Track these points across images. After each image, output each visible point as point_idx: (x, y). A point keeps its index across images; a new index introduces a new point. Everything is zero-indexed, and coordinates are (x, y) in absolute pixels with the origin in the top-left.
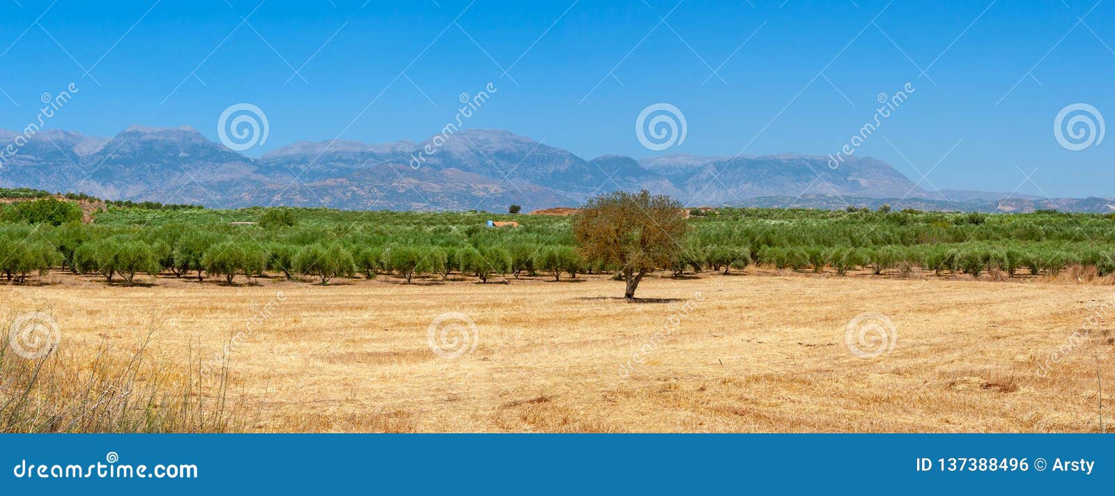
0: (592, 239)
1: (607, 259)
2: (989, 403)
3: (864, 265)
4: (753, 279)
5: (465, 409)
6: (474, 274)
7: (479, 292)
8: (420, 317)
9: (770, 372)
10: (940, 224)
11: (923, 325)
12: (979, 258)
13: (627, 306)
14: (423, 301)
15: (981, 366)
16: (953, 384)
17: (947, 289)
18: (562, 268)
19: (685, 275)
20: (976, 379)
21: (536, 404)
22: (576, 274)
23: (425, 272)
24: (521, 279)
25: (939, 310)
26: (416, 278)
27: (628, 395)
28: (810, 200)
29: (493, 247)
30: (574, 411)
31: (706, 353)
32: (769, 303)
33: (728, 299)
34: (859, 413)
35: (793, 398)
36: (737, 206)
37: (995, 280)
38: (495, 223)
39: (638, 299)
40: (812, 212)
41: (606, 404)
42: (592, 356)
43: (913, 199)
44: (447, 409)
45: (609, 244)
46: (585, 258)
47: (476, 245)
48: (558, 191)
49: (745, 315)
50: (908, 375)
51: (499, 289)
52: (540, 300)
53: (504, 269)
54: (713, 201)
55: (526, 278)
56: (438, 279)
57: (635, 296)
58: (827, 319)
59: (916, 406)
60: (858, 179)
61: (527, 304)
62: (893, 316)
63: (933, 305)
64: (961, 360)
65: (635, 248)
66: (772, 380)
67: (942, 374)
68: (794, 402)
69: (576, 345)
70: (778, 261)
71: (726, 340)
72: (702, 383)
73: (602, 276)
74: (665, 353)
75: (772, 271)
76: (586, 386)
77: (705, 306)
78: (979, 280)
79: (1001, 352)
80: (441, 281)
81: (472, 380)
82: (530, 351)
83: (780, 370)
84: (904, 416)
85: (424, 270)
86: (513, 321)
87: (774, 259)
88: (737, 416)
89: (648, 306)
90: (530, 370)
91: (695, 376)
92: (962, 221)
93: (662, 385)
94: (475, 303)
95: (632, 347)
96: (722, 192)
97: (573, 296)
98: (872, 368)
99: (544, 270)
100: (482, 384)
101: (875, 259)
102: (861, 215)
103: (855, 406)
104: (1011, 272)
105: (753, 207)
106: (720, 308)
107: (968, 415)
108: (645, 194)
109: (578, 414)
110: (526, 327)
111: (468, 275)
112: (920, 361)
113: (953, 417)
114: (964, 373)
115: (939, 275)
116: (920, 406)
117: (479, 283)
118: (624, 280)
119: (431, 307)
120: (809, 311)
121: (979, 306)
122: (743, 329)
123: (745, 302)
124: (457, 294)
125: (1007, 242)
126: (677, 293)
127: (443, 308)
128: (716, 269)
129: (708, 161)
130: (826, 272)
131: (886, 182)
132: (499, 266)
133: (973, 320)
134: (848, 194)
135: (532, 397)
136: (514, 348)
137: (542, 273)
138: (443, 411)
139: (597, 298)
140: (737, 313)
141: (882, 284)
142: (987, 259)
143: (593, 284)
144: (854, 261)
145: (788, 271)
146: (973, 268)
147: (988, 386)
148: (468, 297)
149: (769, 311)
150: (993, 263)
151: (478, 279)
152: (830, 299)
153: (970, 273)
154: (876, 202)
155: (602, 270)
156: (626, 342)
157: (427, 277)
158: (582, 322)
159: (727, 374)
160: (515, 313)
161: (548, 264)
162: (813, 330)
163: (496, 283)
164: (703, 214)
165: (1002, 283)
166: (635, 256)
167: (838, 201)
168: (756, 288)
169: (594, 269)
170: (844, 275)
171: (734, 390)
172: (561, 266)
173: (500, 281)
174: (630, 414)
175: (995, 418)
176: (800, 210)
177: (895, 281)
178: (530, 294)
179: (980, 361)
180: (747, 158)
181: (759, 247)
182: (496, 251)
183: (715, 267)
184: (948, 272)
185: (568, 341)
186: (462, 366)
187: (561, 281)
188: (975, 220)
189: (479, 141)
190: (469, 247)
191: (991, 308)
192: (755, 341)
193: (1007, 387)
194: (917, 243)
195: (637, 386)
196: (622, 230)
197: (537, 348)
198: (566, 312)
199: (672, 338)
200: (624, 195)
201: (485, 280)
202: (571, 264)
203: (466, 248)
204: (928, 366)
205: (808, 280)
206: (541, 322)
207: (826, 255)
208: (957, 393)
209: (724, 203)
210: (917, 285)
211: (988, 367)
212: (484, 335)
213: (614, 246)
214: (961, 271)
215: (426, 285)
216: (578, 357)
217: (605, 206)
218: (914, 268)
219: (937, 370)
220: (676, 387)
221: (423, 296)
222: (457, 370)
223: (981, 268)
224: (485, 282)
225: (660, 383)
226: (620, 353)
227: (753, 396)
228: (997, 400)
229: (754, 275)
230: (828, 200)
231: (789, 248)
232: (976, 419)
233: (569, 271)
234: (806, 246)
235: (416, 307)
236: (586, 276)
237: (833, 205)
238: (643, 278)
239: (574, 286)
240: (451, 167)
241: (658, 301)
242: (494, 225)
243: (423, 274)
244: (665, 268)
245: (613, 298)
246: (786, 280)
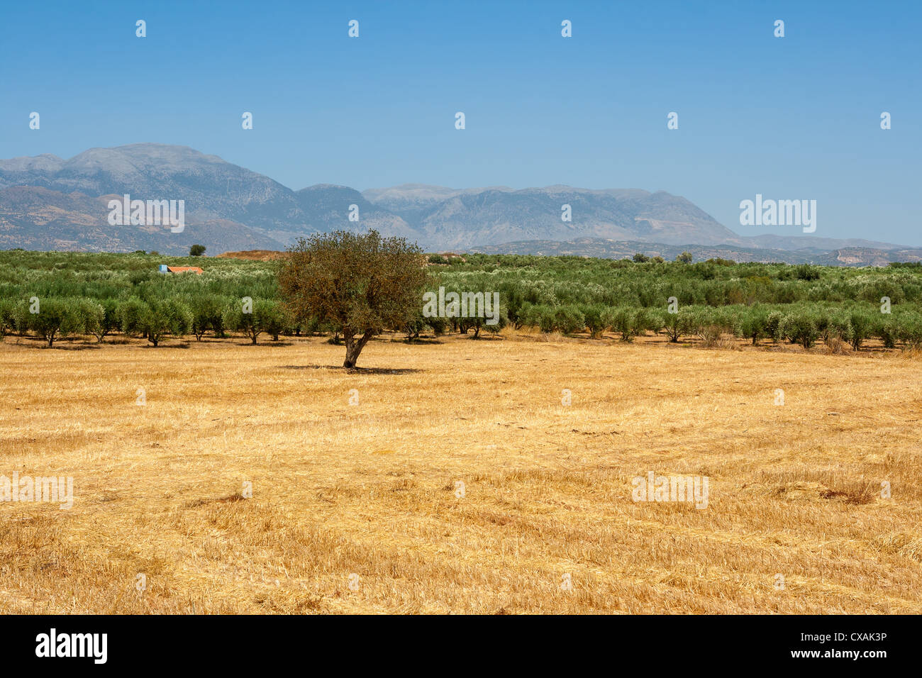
0: (303, 290)
1: (321, 318)
2: (834, 518)
3: (657, 330)
4: (510, 345)
5: (127, 511)
6: (141, 335)
7: (148, 358)
8: (66, 391)
9: (536, 467)
10: (758, 279)
11: (738, 411)
12: (813, 325)
13: (347, 378)
14: (71, 371)
15: (819, 467)
16: (783, 490)
17: (769, 363)
18: (261, 328)
19: (422, 339)
20: (815, 485)
21: (229, 503)
22: (279, 336)
23: (73, 332)
24: (205, 341)
25: (759, 390)
26: (61, 340)
27: (351, 493)
28: (584, 246)
29: (167, 301)
30: (279, 514)
31: (452, 440)
32: (533, 376)
33: (479, 370)
34: (657, 525)
35: (568, 503)
36: (490, 252)
37: (834, 352)
38: (169, 268)
39: (362, 369)
40: (587, 261)
41: (322, 504)
42: (302, 441)
43: (721, 246)
44: (103, 512)
45: (325, 298)
46: (294, 316)
47: (143, 297)
48: (256, 229)
49: (502, 392)
50: (720, 476)
51: (175, 355)
52: (231, 369)
53: (183, 329)
54: (457, 246)
55: (213, 340)
56: (92, 341)
57: (357, 365)
58: (609, 400)
59: (734, 519)
60: (649, 220)
61: (214, 373)
62: (696, 398)
63: (750, 384)
64: (792, 458)
65: (360, 303)
66: (541, 478)
67: (766, 477)
68: (569, 508)
69: (280, 427)
70: (544, 322)
71: (477, 425)
72: (447, 480)
73: (313, 338)
74: (398, 439)
75: (536, 335)
76: (295, 481)
77: (449, 380)
78: (812, 353)
79: (846, 450)
80: (96, 344)
81: (137, 473)
82: (219, 435)
83: (549, 465)
84: (717, 532)
85: (72, 329)
86: (196, 396)
87: (539, 320)
88: (495, 525)
89: (375, 379)
90: (219, 458)
91: (438, 471)
92: (788, 275)
93: (395, 482)
94: (142, 373)
95: (355, 431)
96: (470, 234)
97: (276, 364)
98: (671, 465)
99: (237, 331)
100: (151, 478)
101: (672, 322)
102: (653, 265)
103: (650, 516)
104: (857, 343)
105: (513, 254)
106: (469, 382)
107: (805, 533)
108: (374, 236)
109: (285, 518)
110: (213, 403)
111: (134, 337)
112: (736, 457)
113: (785, 535)
114: (796, 477)
115: (757, 345)
116: (738, 519)
117: (148, 347)
118: (342, 344)
119: (83, 378)
120: (585, 389)
121: (813, 387)
122: (499, 410)
123: (500, 374)
124: (118, 361)
125: (850, 304)
126: (413, 361)
127: (97, 379)
128: (462, 332)
129: (453, 194)
130: (606, 337)
131: (686, 224)
132: (176, 325)
133: (807, 403)
134: (634, 238)
135: (224, 495)
136: (197, 430)
137: (233, 334)
138: (97, 515)
139: (307, 367)
140: (491, 389)
141: (680, 355)
142: (823, 325)
143: (302, 349)
144: (643, 325)
145: (557, 335)
146: (803, 336)
147: (831, 494)
148: (133, 364)
149: (533, 387)
150: (831, 330)
151: (146, 341)
152: (611, 373)
153: (799, 343)
154: (672, 250)
155: (314, 331)
156: (347, 424)
157: (77, 339)
158: (288, 398)
159: (480, 469)
160: (198, 385)
161: (242, 322)
162: (591, 413)
163: (171, 347)
164: (446, 262)
165: (844, 358)
166: (358, 314)
167: (622, 247)
168: (514, 357)
169: (303, 330)
170: (630, 342)
171: (489, 491)
172: (259, 325)
173: (175, 344)
174: (353, 519)
175: (842, 539)
176: (572, 259)
177: (697, 351)
178: (217, 361)
179: (817, 460)
180: (503, 191)
181: (519, 305)
182: (172, 305)
183: (461, 328)
184: (770, 340)
185: (269, 422)
186: (123, 455)
187: (258, 345)
188: (807, 275)
189: (150, 158)
190: (134, 300)
191: (829, 390)
192: (515, 426)
193: (858, 497)
194: (728, 303)
195: (362, 482)
196: (342, 280)
197: (228, 431)
198: (266, 384)
199: (407, 420)
200: (347, 236)
201: (156, 343)
202: (273, 322)
203: (130, 301)
204: (746, 466)
205: (582, 348)
206: (233, 397)
207: (606, 316)
208: (787, 502)
209: (473, 248)
210: (725, 357)
211: (828, 468)
212: (154, 415)
213: (331, 300)
214: (788, 341)
215: (75, 349)
216: (283, 443)
217: (321, 250)
218: (725, 335)
219: (759, 471)
220: (413, 485)
221: (70, 364)
222: (117, 460)
223: (817, 337)
224: (156, 346)
225: (392, 478)
226: (340, 439)
227: (515, 499)
228: (844, 515)
229: (512, 340)
230: (608, 246)
231: (558, 307)
232: (816, 539)
233: (270, 332)
234: (580, 305)
235: (60, 379)
236: (293, 338)
237: (616, 253)
238: (369, 342)
239: (276, 352)
240: (111, 193)
241: (387, 371)
242: (169, 270)
243: (71, 335)
244: (397, 329)
245: (328, 367)
246: (554, 346)
